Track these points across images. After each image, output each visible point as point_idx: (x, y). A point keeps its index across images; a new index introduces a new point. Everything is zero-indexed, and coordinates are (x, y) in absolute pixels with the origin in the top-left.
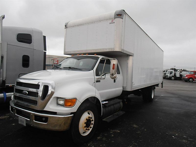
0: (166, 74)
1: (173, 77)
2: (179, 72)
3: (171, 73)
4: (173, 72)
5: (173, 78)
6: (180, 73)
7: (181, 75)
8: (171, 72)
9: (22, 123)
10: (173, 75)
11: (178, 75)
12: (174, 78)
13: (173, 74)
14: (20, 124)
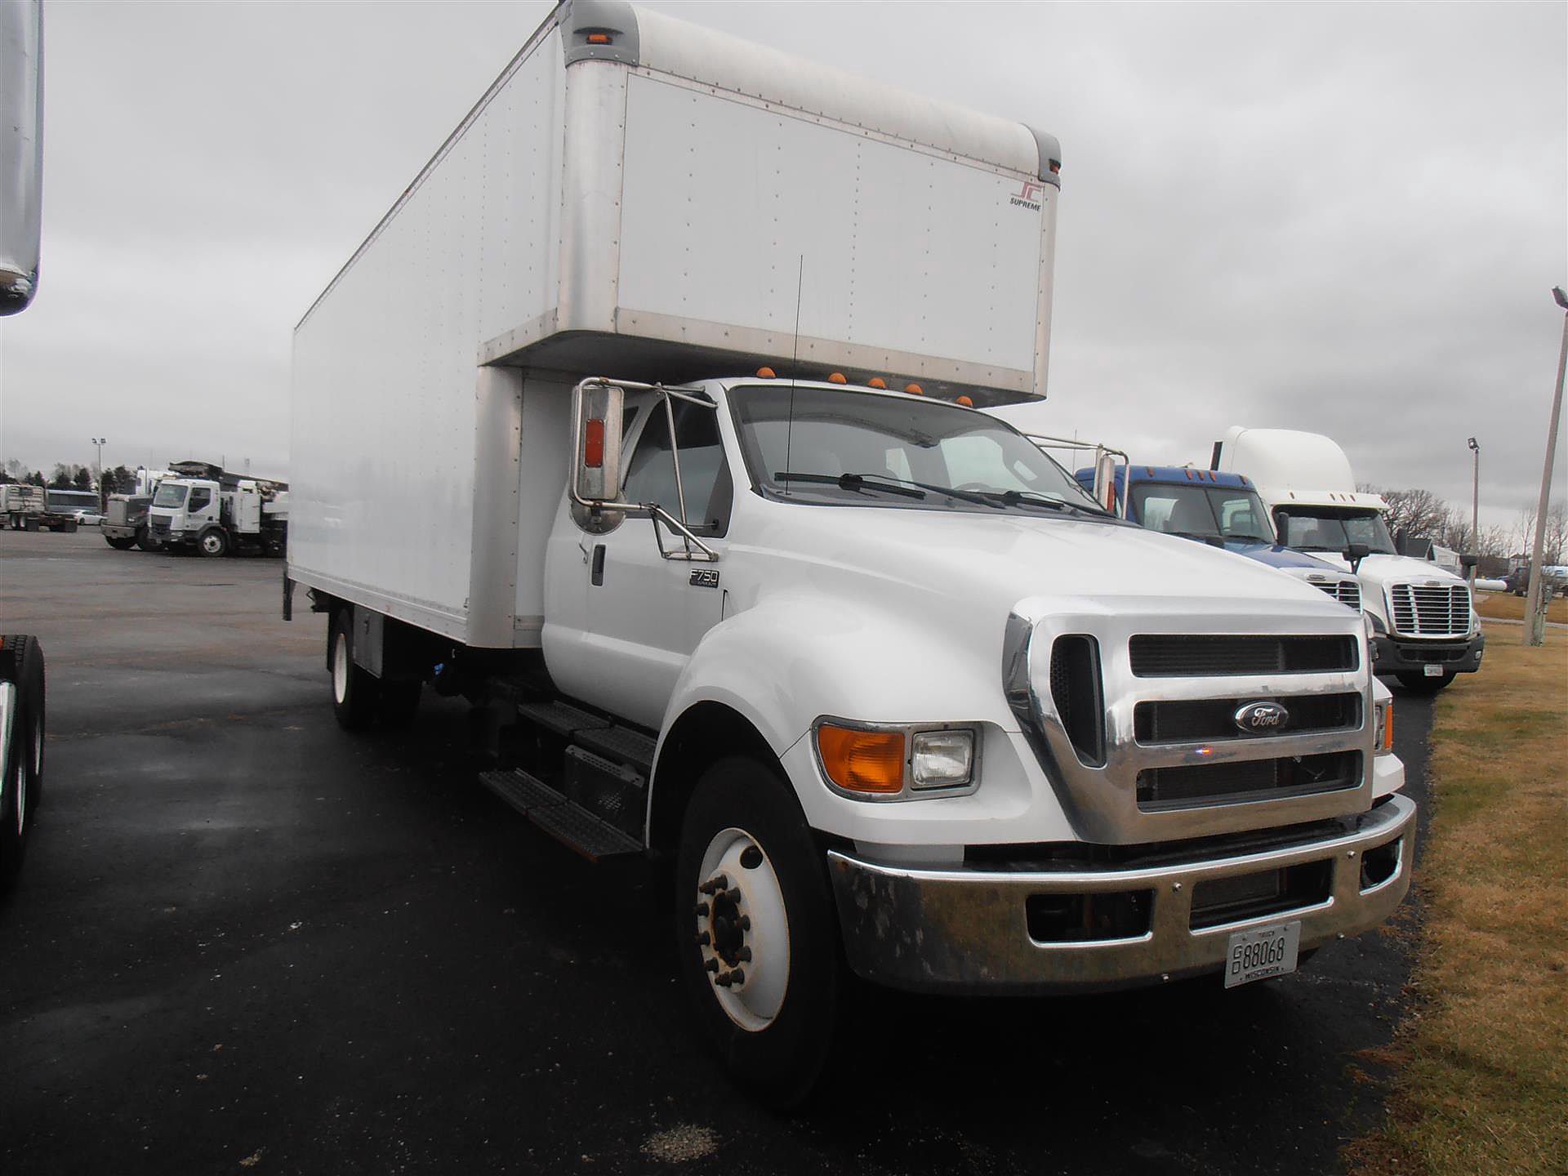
0: (154, 510)
1: (211, 530)
2: (255, 498)
3: (198, 501)
4: (213, 497)
5: (213, 544)
6: (263, 501)
7: (266, 519)
8: (197, 491)
9: (1259, 968)
10: (216, 522)
11: (247, 522)
12: (218, 544)
13: (212, 511)
14: (1245, 981)
